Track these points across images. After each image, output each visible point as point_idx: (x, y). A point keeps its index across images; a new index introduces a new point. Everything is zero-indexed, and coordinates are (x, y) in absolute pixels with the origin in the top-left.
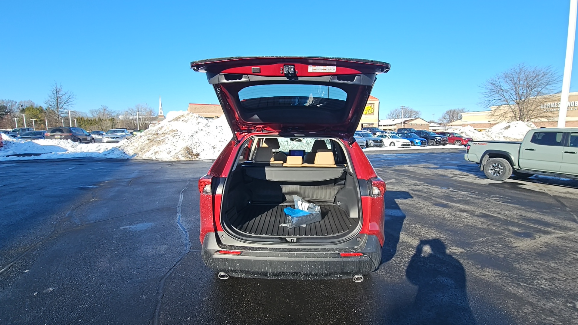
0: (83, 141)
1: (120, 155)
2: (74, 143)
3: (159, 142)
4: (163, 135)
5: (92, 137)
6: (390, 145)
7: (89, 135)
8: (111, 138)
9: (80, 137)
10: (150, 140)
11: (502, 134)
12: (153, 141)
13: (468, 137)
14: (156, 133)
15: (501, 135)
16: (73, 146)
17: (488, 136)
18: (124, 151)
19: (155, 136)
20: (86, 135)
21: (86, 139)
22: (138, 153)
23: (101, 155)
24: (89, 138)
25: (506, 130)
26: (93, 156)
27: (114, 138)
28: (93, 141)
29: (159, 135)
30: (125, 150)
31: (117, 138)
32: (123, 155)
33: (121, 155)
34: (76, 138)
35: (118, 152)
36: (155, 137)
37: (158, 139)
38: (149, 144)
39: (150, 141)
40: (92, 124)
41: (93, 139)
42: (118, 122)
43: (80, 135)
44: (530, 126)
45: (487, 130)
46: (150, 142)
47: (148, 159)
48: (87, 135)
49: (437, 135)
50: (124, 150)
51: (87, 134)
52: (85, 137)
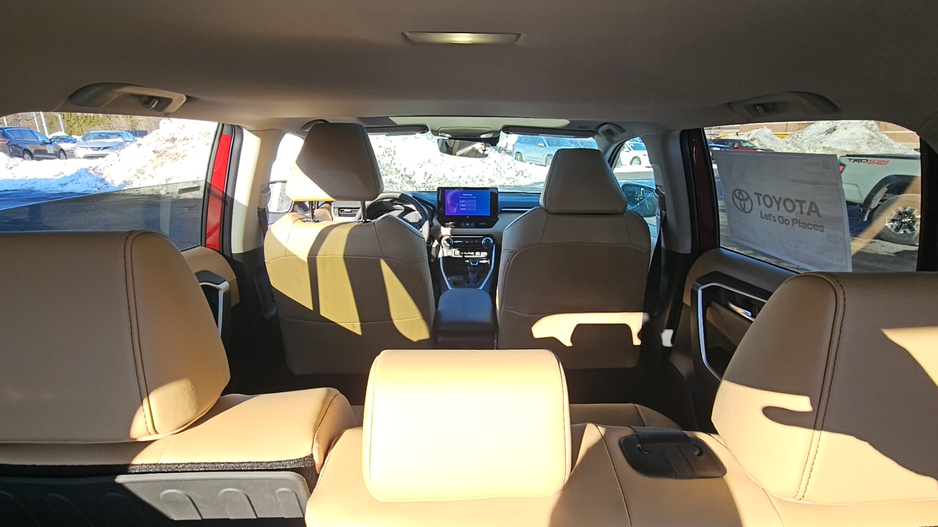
0: (36, 156)
1: (93, 185)
2: (11, 159)
3: (176, 157)
4: (185, 142)
5: (59, 147)
6: (631, 163)
7: (51, 143)
8: (92, 148)
9: (28, 147)
10: (158, 152)
11: (821, 142)
12: (164, 156)
13: (763, 147)
14: (170, 138)
15: (818, 145)
16: (9, 167)
17: (796, 145)
18: (103, 177)
19: (169, 144)
20: (45, 143)
21: (44, 152)
22: (130, 181)
23: (54, 185)
24: (50, 149)
25: (829, 135)
26: (37, 188)
27: (99, 148)
28: (62, 154)
29: (176, 142)
30: (105, 173)
31: (105, 148)
32: (100, 184)
33: (94, 183)
34: (18, 149)
35: (89, 178)
36: (168, 148)
37: (173, 151)
38: (155, 162)
39: (158, 154)
40: (93, 123)
41: (62, 150)
42: (139, 120)
43: (27, 143)
44: (870, 129)
45: (795, 136)
46: (158, 157)
47: (151, 193)
48: (47, 143)
49: (713, 144)
50: (102, 174)
51: (47, 141)
52: (42, 148)
